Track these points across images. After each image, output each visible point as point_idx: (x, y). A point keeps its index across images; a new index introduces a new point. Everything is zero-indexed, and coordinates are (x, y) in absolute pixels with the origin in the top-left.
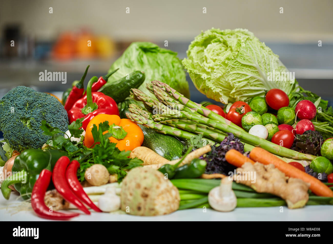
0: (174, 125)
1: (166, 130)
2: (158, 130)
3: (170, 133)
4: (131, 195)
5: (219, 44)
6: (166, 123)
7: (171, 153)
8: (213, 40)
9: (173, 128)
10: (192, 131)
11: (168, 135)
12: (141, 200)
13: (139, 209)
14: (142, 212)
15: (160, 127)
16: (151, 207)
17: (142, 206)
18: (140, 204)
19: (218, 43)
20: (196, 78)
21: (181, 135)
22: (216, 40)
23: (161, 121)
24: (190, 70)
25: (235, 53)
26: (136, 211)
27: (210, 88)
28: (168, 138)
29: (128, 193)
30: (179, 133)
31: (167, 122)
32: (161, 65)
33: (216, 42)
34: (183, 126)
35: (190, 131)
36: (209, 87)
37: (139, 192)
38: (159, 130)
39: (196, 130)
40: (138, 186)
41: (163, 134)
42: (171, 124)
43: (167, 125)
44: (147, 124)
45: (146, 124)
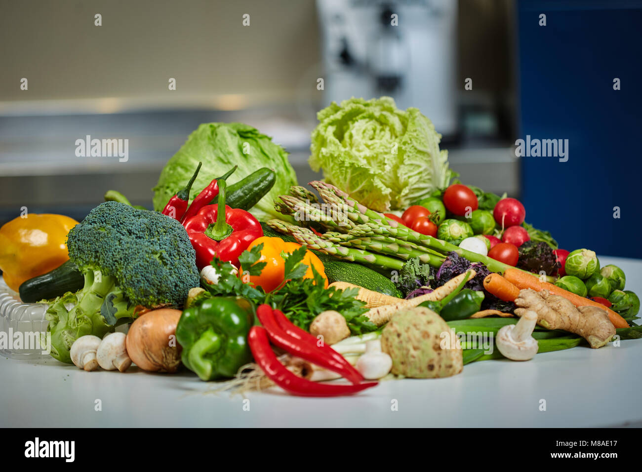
0: (364, 247)
1: (353, 255)
2: (340, 256)
3: (359, 259)
4: (415, 348)
5: (369, 121)
6: (350, 245)
7: (383, 288)
8: (360, 116)
9: (363, 252)
10: (392, 253)
11: (357, 262)
12: (434, 355)
13: (431, 367)
14: (434, 373)
15: (345, 251)
16: (449, 363)
17: (435, 363)
18: (432, 360)
19: (367, 120)
20: (355, 175)
21: (377, 261)
22: (364, 115)
23: (341, 242)
24: (350, 163)
25: (412, 134)
26: (426, 372)
27: (379, 189)
28: (358, 267)
29: (410, 347)
30: (372, 258)
31: (351, 243)
32: (271, 156)
33: (364, 118)
34: (378, 246)
35: (386, 254)
36: (378, 187)
37: (430, 342)
38: (343, 256)
39: (399, 252)
40: (426, 335)
41: (350, 262)
42: (359, 245)
43: (353, 247)
44: (326, 247)
45: (325, 249)
